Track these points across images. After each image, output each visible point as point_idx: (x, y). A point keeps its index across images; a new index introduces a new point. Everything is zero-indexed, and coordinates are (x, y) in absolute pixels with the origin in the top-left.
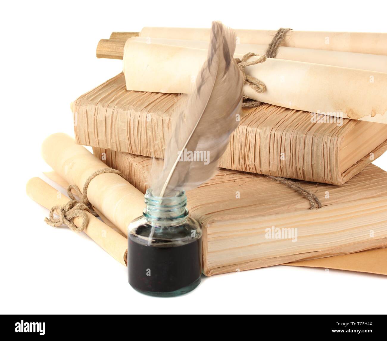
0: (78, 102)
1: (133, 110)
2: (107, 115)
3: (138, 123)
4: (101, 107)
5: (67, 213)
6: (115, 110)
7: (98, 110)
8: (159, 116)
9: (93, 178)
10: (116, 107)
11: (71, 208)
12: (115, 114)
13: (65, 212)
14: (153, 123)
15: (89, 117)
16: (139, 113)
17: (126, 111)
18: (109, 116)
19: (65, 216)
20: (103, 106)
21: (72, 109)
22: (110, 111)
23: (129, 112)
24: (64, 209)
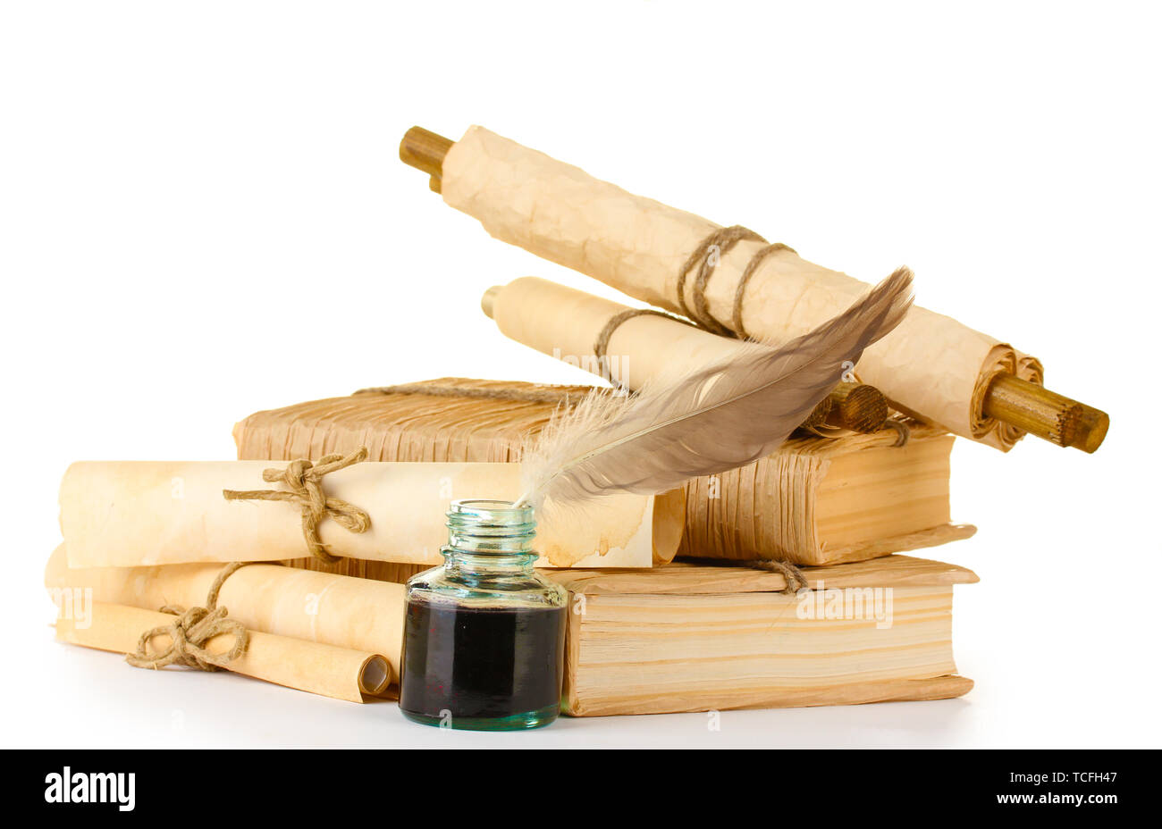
0: (251, 421)
1: (370, 429)
2: (314, 443)
3: (379, 455)
4: (302, 427)
5: (189, 632)
6: (333, 432)
7: (293, 435)
8: (428, 436)
9: (230, 575)
10: (334, 425)
11: (195, 622)
12: (331, 438)
13: (185, 631)
14: (413, 451)
15: (273, 449)
16: (384, 433)
17: (357, 431)
18: (317, 446)
19: (187, 638)
20: (306, 425)
21: (235, 435)
22: (321, 434)
23: (362, 432)
24: (180, 625)
